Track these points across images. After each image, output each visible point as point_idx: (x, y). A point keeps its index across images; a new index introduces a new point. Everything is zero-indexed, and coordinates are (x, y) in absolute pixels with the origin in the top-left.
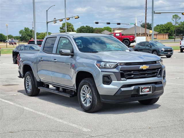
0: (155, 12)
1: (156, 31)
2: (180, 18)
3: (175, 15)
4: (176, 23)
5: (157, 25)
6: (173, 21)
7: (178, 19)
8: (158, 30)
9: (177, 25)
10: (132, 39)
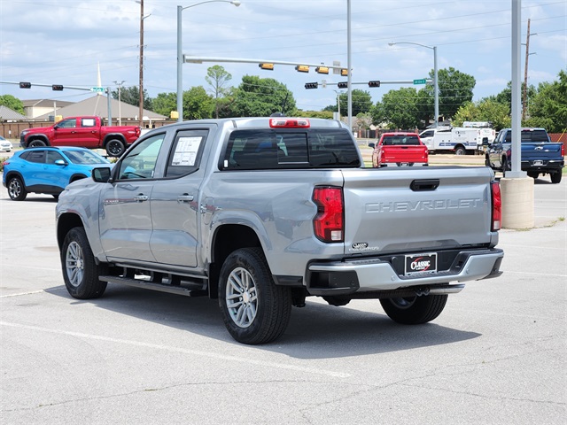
0: (187, 57)
1: (158, 112)
2: (230, 75)
3: (216, 68)
4: (219, 90)
5: (159, 95)
6: (210, 84)
7: (224, 78)
8: (163, 110)
9: (221, 97)
10: (133, 135)
